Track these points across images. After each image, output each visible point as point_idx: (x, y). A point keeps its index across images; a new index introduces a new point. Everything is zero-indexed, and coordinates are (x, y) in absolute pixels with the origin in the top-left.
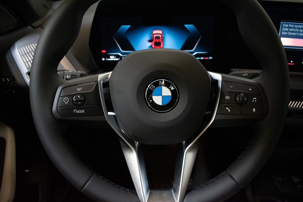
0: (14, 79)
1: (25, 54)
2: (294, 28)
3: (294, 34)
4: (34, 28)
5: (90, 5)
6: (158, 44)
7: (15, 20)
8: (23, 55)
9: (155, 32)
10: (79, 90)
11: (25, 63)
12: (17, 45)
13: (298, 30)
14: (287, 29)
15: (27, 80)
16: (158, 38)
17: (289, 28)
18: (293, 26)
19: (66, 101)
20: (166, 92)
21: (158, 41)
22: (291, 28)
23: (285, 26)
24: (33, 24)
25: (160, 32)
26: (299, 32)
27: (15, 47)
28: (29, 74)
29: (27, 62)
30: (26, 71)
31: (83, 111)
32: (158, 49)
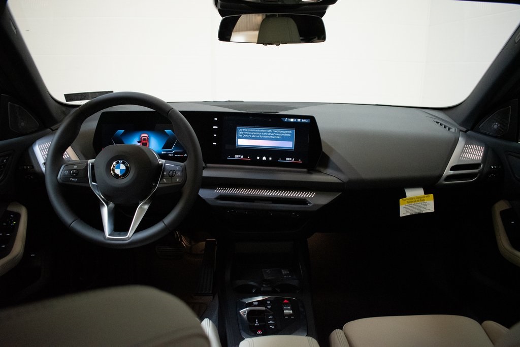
0: (33, 167)
1: (44, 149)
2: (247, 131)
3: (248, 136)
4: (53, 130)
5: (86, 118)
6: (145, 144)
7: (38, 123)
8: (42, 150)
9: (142, 135)
10: (75, 167)
11: (43, 156)
12: (38, 142)
13: (250, 133)
14: (242, 133)
15: (43, 169)
16: (144, 140)
17: (243, 131)
18: (246, 130)
19: (67, 173)
20: (123, 167)
21: (145, 142)
22: (245, 131)
23: (240, 130)
24: (52, 128)
25: (147, 135)
26: (251, 135)
27: (36, 144)
28: (45, 164)
29: (44, 155)
30: (44, 162)
31: (76, 180)
32: (143, 147)
